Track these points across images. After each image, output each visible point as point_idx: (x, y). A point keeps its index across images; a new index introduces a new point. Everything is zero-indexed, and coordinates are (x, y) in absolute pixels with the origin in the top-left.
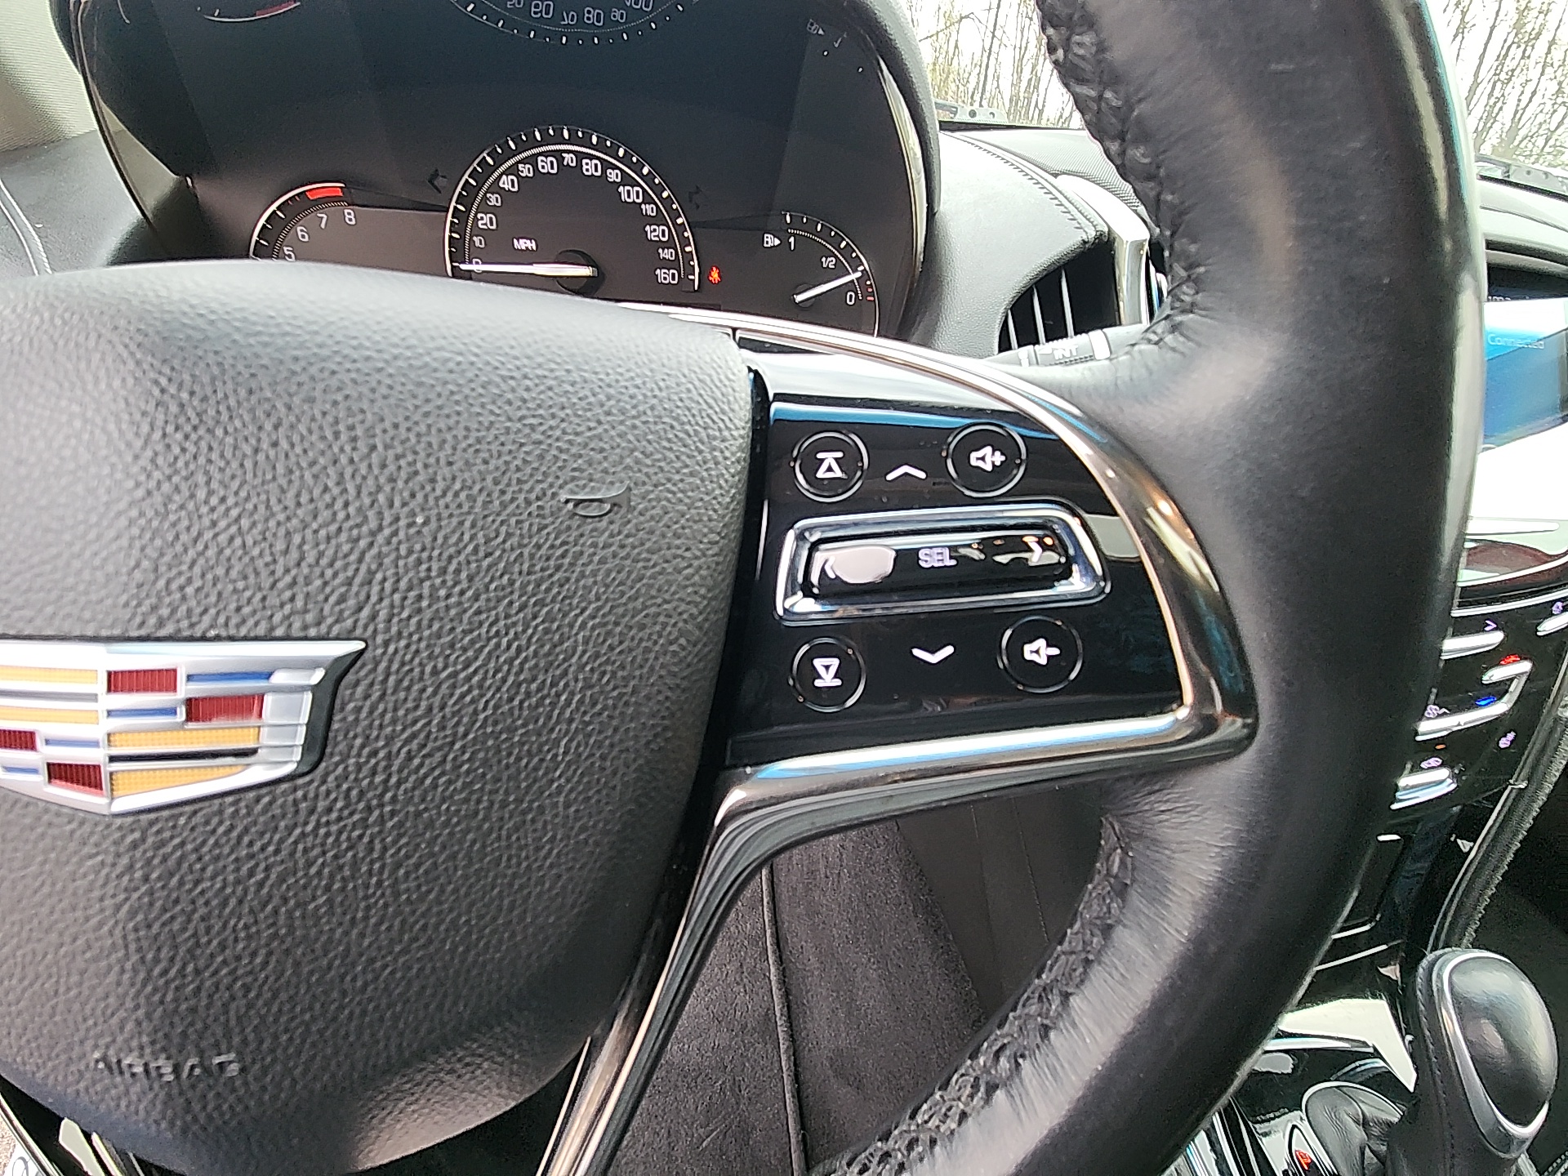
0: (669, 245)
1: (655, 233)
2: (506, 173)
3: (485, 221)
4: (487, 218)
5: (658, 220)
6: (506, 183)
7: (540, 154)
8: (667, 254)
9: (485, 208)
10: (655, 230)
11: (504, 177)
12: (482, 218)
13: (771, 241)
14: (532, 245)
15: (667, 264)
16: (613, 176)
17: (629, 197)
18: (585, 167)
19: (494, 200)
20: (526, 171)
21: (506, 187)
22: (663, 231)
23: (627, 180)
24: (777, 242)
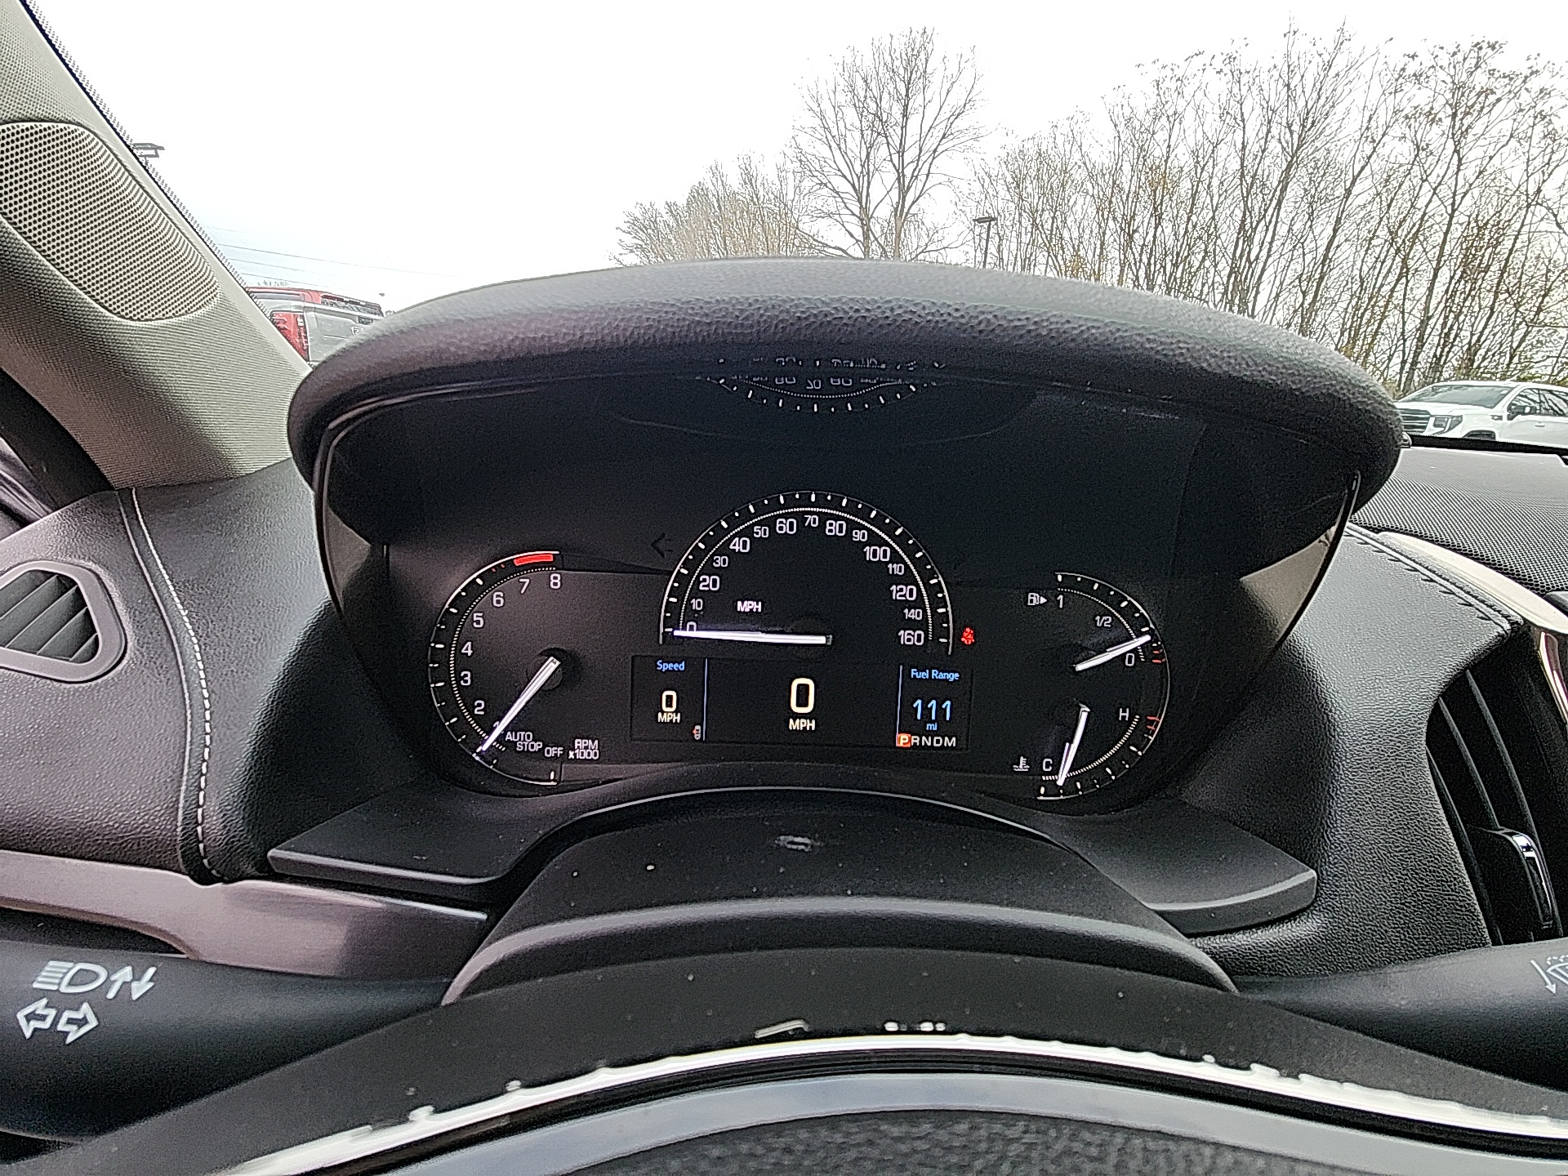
0: (918, 604)
1: (900, 592)
2: (739, 535)
3: (708, 583)
4: (709, 580)
5: (908, 579)
6: (737, 545)
7: (780, 516)
8: (912, 614)
9: (710, 570)
10: (901, 590)
11: (737, 539)
12: (705, 580)
13: (1036, 599)
14: (757, 606)
15: (912, 625)
16: (859, 536)
17: (874, 556)
18: (828, 528)
19: (720, 562)
20: (760, 532)
21: (737, 548)
22: (911, 590)
23: (874, 540)
24: (1043, 600)
